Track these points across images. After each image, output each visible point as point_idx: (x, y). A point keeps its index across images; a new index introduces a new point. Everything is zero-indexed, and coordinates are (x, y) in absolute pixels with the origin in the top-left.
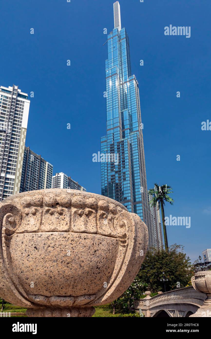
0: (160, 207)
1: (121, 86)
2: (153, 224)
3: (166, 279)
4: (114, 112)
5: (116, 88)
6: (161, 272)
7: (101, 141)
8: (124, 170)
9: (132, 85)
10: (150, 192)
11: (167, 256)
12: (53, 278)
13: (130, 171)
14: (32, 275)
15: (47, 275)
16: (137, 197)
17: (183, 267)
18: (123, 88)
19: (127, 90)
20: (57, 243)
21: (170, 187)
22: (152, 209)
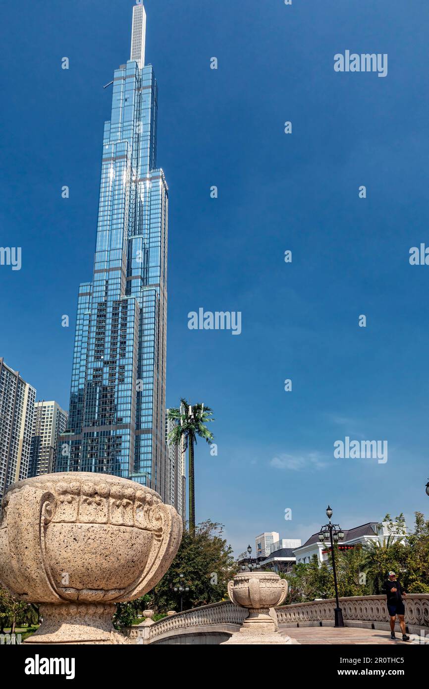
0: (187, 447)
1: (133, 184)
2: (170, 477)
3: (185, 587)
4: (113, 237)
5: (123, 187)
6: (177, 573)
7: (80, 292)
8: (123, 362)
9: (155, 189)
10: (170, 415)
11: (190, 544)
12: (90, 570)
13: (136, 364)
14: (68, 567)
15: (85, 567)
16: (143, 419)
17: (219, 565)
18: (136, 190)
19: (145, 197)
20: (98, 536)
21: (209, 410)
22: (171, 448)
